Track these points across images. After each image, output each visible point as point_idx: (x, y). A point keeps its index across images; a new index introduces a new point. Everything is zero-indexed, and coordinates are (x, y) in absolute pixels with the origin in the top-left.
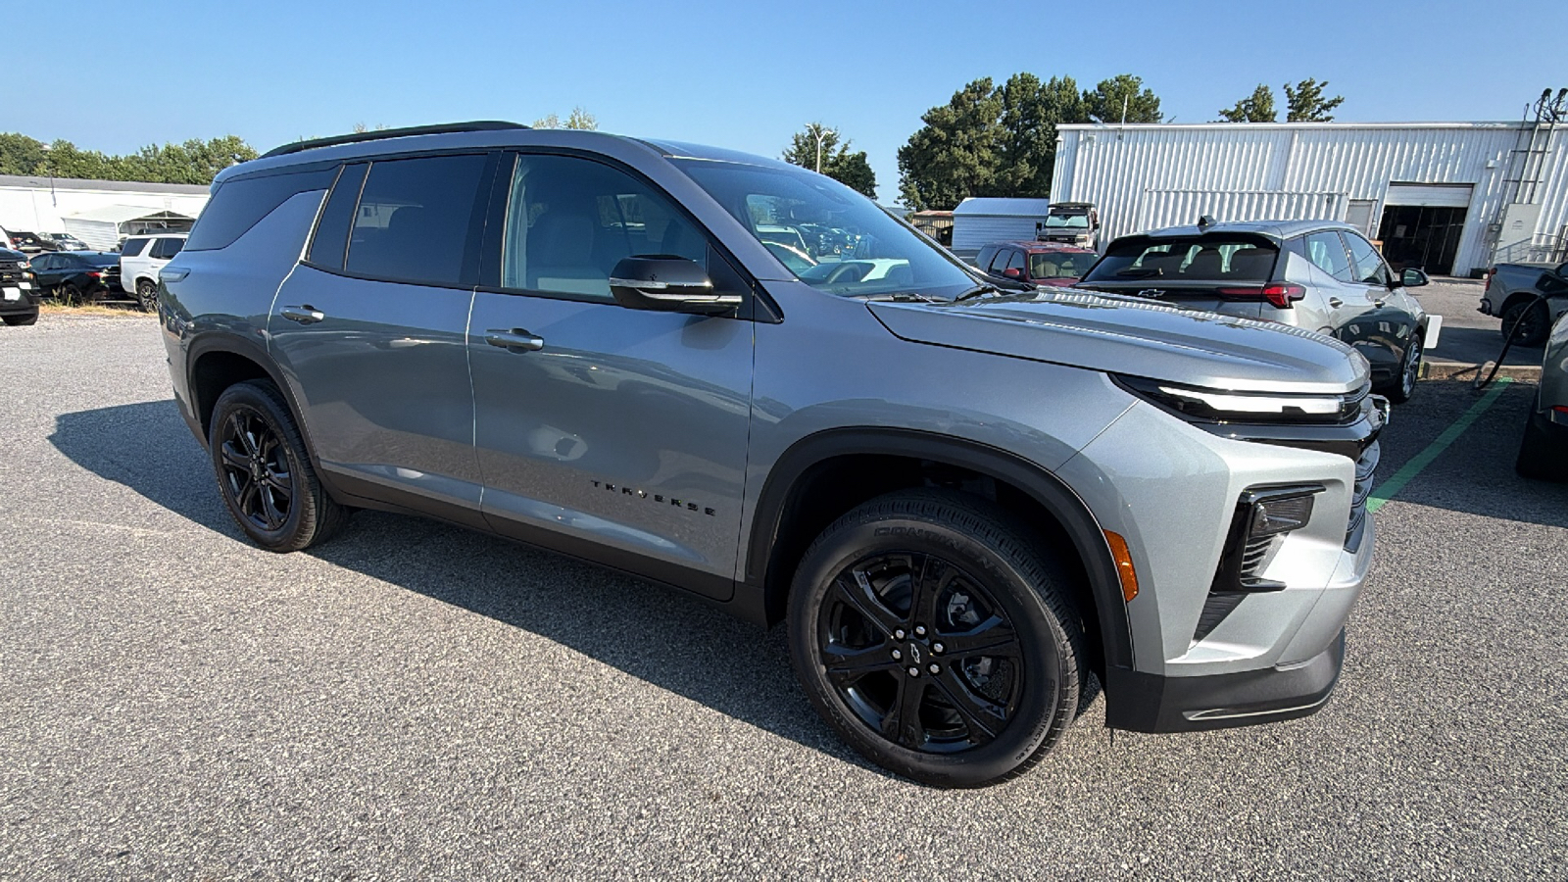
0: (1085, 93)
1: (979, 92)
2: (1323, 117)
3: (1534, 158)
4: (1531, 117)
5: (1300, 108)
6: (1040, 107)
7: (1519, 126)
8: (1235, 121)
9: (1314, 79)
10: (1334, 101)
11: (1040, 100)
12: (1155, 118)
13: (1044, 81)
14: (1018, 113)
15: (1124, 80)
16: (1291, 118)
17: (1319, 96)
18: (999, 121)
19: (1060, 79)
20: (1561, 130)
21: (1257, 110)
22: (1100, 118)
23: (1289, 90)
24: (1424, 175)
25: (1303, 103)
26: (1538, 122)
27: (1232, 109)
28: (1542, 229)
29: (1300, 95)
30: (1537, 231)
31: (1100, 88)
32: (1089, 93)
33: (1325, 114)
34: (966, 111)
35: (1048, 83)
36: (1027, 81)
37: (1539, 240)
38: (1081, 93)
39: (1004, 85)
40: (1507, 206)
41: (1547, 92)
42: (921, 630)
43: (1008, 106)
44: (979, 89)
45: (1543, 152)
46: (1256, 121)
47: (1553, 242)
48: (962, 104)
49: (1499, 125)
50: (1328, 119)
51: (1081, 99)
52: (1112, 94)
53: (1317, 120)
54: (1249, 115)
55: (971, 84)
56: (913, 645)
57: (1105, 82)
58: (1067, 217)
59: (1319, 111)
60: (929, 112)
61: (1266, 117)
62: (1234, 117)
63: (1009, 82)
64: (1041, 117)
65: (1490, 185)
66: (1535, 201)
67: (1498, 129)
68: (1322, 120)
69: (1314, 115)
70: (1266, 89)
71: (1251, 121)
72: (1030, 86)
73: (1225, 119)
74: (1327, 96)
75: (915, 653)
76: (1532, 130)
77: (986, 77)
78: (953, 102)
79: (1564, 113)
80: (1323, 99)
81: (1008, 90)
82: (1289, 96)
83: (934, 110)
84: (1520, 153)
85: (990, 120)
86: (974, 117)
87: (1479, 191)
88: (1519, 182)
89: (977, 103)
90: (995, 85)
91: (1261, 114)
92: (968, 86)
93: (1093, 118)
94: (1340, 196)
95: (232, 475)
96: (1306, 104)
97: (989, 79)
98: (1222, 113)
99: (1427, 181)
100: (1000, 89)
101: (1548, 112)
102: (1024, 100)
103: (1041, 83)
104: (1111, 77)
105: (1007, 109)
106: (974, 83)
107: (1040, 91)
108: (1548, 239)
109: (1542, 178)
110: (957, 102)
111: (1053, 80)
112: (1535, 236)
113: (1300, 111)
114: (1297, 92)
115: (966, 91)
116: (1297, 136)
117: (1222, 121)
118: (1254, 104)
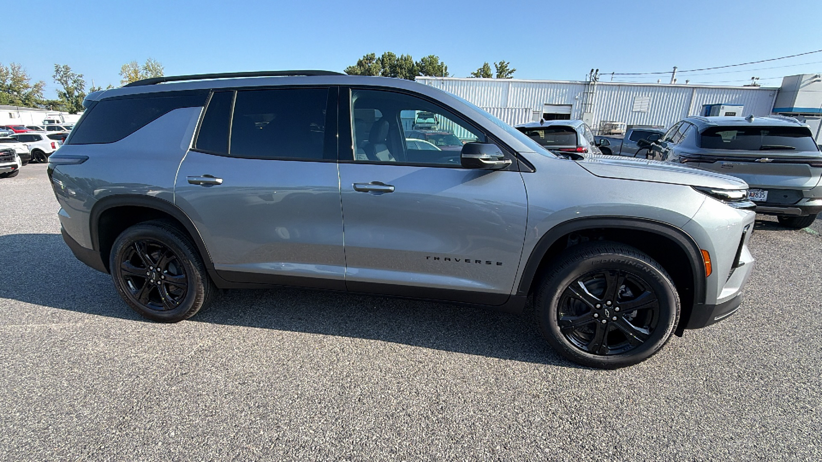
0: (416, 63)
1: (370, 60)
2: (510, 77)
3: (590, 95)
4: (588, 80)
5: (501, 73)
6: (398, 68)
7: (584, 83)
8: (477, 77)
9: (505, 61)
10: (513, 70)
11: (397, 65)
12: (446, 75)
13: (398, 56)
14: (388, 71)
15: (432, 57)
16: (498, 77)
17: (507, 68)
18: (380, 74)
19: (405, 55)
20: (598, 85)
21: (484, 73)
22: (423, 74)
23: (496, 65)
24: (555, 102)
25: (502, 71)
26: (590, 82)
27: (476, 72)
28: (594, 123)
29: (500, 68)
30: (593, 124)
31: (422, 60)
32: (418, 62)
33: (510, 76)
34: (365, 68)
35: (400, 57)
36: (390, 56)
37: (594, 127)
38: (414, 63)
39: (381, 57)
40: (583, 114)
41: (592, 70)
42: (609, 303)
43: (384, 67)
44: (370, 59)
45: (593, 93)
46: (485, 77)
47: (598, 127)
48: (363, 66)
49: (578, 82)
50: (511, 78)
51: (415, 65)
52: (428, 63)
53: (507, 78)
54: (482, 75)
55: (366, 56)
56: (606, 310)
57: (424, 58)
58: (425, 119)
59: (508, 74)
60: (347, 69)
61: (489, 76)
62: (477, 75)
63: (383, 56)
64: (399, 73)
65: (577, 105)
66: (592, 112)
67: (578, 84)
68: (509, 78)
69: (506, 75)
70: (487, 64)
71: (484, 77)
72: (393, 58)
73: (474, 76)
74: (510, 68)
75: (607, 313)
76: (589, 84)
77: (372, 53)
78: (358, 64)
79: (598, 78)
80: (509, 69)
81: (383, 60)
82: (496, 68)
83: (350, 67)
84: (586, 94)
85: (376, 73)
86: (369, 72)
87: (574, 107)
88: (586, 104)
89: (369, 64)
90: (376, 57)
91: (487, 74)
92: (364, 57)
93: (421, 74)
94: (529, 109)
95: (129, 282)
96: (503, 71)
97: (374, 54)
98: (472, 74)
99: (557, 103)
100: (379, 58)
101: (593, 78)
102: (390, 64)
103: (397, 57)
104: (426, 56)
105: (383, 68)
106: (367, 56)
107: (398, 60)
108: (597, 126)
109: (593, 103)
110: (360, 64)
111: (402, 56)
112: (592, 125)
113: (501, 74)
114: (499, 66)
115: (364, 59)
116: (510, 85)
117: (472, 77)
118: (484, 70)
